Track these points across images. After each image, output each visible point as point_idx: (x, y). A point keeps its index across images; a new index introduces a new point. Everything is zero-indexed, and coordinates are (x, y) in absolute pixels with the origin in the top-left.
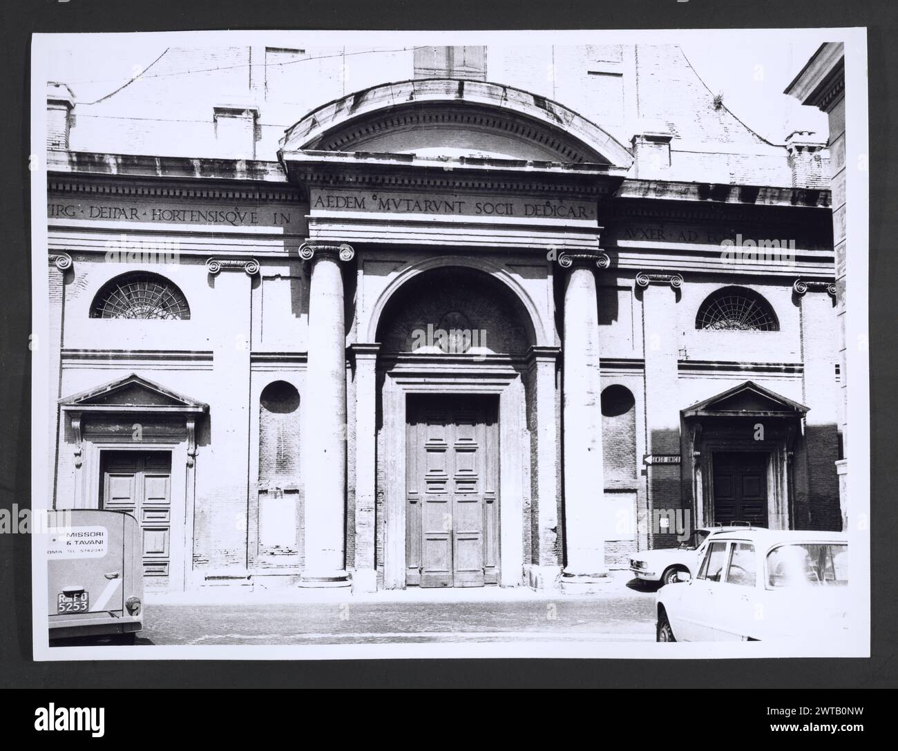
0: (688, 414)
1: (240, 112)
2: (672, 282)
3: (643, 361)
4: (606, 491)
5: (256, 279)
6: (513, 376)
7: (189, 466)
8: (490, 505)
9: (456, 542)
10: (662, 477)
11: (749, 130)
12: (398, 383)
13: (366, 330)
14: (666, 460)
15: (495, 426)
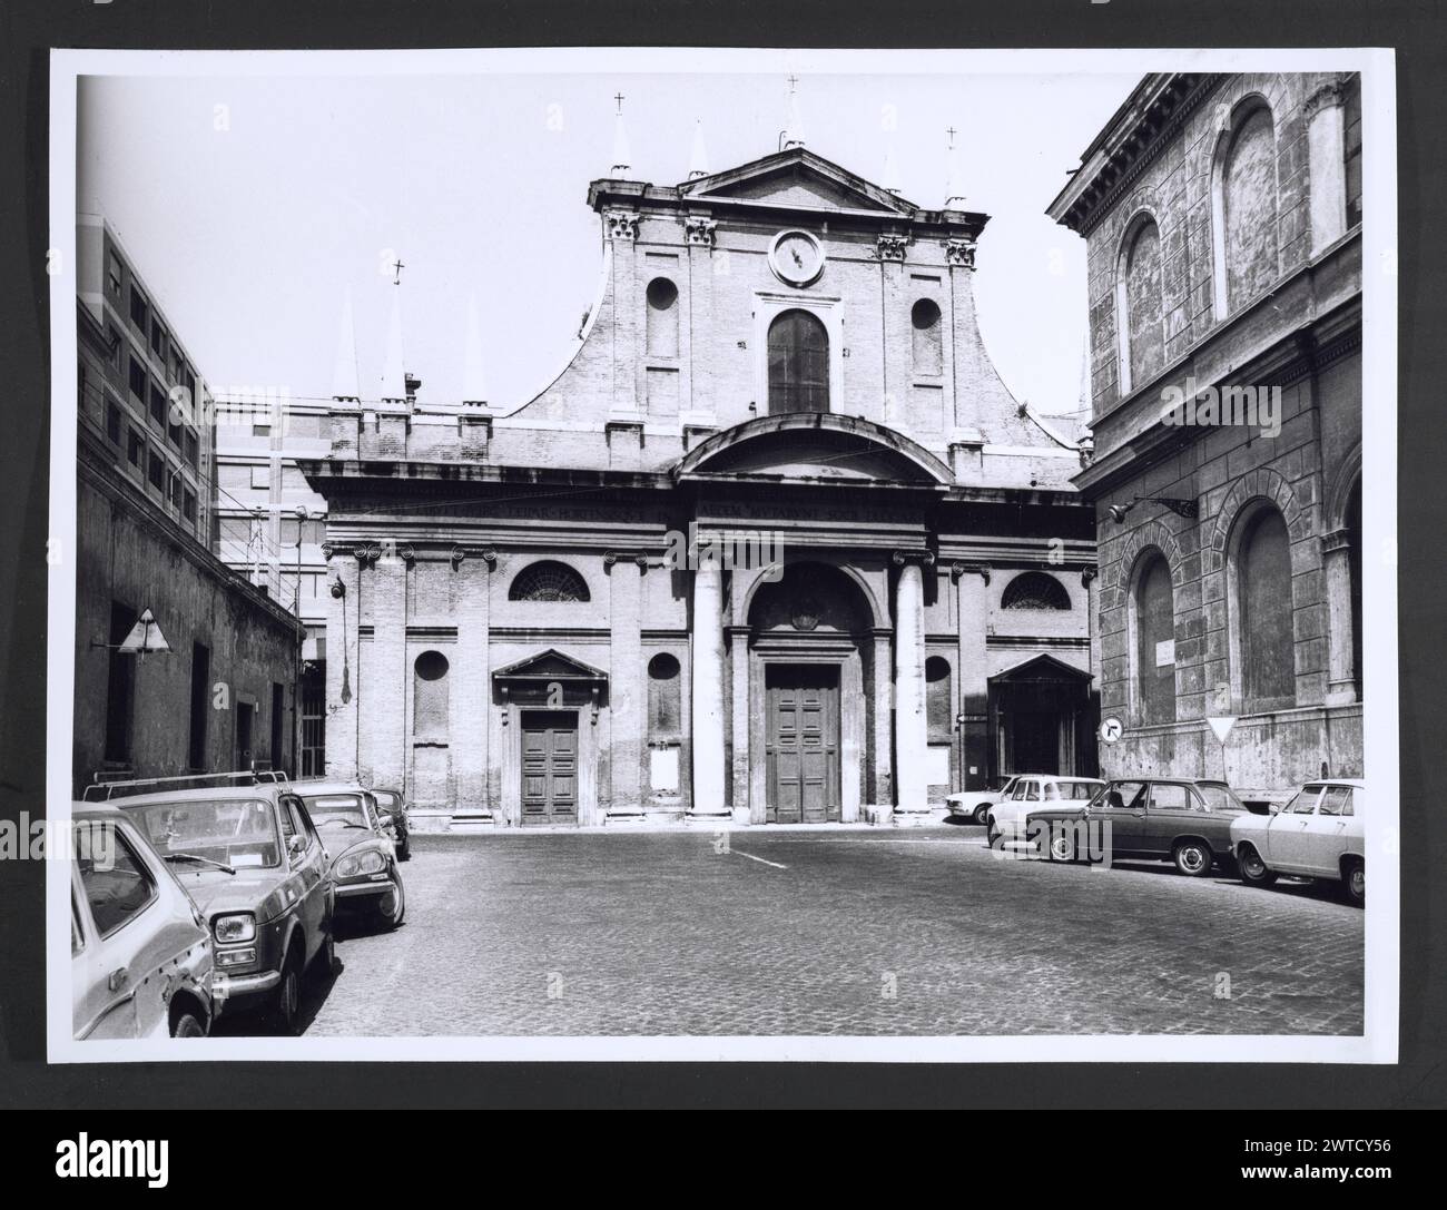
0: (995, 681)
1: (630, 426)
2: (983, 570)
3: (958, 636)
4: (930, 744)
5: (644, 569)
6: (852, 650)
7: (594, 724)
8: (831, 756)
9: (804, 786)
10: (972, 733)
11: (1049, 435)
12: (759, 655)
13: (740, 617)
14: (975, 718)
15: (836, 690)
